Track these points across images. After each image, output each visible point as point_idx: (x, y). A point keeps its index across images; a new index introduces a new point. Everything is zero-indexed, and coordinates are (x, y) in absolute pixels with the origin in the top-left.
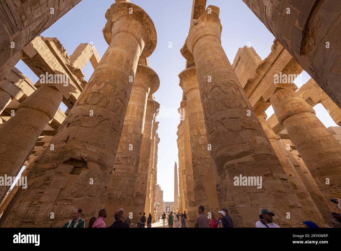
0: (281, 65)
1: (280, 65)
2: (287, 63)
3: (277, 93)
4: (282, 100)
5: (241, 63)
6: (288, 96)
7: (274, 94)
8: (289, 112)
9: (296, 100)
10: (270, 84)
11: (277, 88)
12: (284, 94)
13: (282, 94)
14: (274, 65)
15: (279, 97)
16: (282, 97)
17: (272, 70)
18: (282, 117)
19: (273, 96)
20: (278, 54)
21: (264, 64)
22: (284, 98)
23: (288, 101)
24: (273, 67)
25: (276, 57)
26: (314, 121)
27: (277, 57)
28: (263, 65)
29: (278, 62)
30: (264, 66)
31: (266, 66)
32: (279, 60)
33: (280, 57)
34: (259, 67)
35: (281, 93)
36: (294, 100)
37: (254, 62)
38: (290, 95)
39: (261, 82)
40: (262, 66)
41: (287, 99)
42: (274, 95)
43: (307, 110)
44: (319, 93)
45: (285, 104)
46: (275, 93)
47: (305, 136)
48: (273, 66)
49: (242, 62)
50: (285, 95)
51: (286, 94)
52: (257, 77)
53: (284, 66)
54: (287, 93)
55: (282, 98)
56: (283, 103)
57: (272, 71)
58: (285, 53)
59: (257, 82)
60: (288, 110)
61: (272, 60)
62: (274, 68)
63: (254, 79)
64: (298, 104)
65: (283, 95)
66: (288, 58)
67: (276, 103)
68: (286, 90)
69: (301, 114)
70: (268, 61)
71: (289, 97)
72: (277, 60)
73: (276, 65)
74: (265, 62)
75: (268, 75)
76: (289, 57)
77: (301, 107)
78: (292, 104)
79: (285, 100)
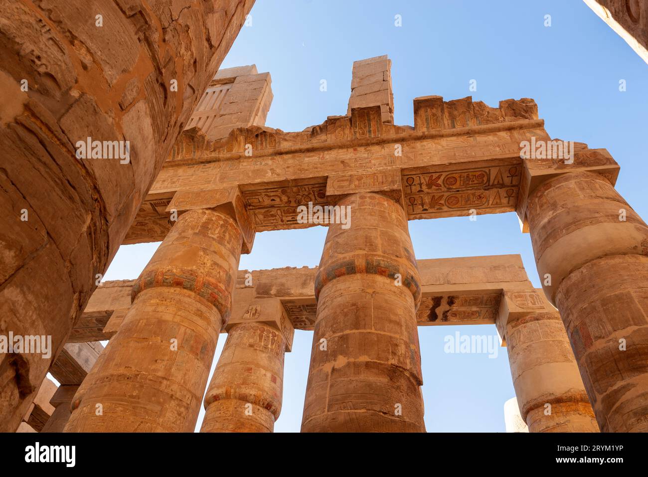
0: (291, 170)
1: (288, 167)
2: (303, 176)
3: (216, 214)
4: (210, 237)
5: (221, 91)
6: (226, 243)
7: (207, 212)
8: (191, 274)
9: (230, 265)
10: (225, 185)
11: (231, 203)
12: (224, 232)
13: (222, 226)
14: (278, 158)
15: (210, 226)
16: (217, 232)
17: (263, 163)
18: (163, 274)
19: (201, 211)
20: (309, 146)
21: (265, 136)
22: (215, 237)
23: (215, 252)
24: (271, 159)
25: (298, 146)
26: (209, 341)
27: (300, 151)
28: (260, 135)
29: (289, 160)
30: (259, 138)
31: (262, 144)
32: (298, 159)
33: (303, 155)
34: (249, 131)
35: (221, 222)
36: (226, 260)
37: (250, 116)
38: (231, 243)
39: (213, 163)
40: (257, 136)
41: (219, 245)
42: (205, 213)
43: (222, 305)
44: (250, 308)
45: (204, 250)
46: (213, 209)
47: (156, 361)
48: (275, 158)
49: (224, 92)
50: (224, 235)
51: (227, 235)
52: (218, 146)
53: (293, 178)
54: (230, 237)
55: (212, 234)
56: (204, 246)
57: (261, 164)
58: (319, 157)
59: (207, 155)
60: (194, 267)
61: (285, 146)
62: (270, 162)
63: (208, 142)
64: (225, 276)
65: (220, 230)
66: (316, 170)
67: (190, 232)
68: (235, 229)
69: (207, 303)
70: (277, 141)
71: (225, 246)
72: (294, 154)
73: (281, 163)
74: (271, 135)
75: (245, 164)
76: (319, 169)
77: (223, 288)
78: (215, 264)
79: (214, 242)
